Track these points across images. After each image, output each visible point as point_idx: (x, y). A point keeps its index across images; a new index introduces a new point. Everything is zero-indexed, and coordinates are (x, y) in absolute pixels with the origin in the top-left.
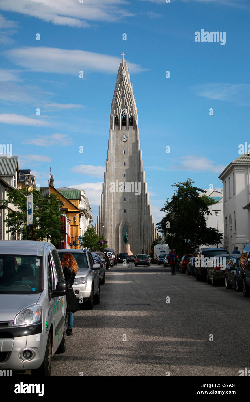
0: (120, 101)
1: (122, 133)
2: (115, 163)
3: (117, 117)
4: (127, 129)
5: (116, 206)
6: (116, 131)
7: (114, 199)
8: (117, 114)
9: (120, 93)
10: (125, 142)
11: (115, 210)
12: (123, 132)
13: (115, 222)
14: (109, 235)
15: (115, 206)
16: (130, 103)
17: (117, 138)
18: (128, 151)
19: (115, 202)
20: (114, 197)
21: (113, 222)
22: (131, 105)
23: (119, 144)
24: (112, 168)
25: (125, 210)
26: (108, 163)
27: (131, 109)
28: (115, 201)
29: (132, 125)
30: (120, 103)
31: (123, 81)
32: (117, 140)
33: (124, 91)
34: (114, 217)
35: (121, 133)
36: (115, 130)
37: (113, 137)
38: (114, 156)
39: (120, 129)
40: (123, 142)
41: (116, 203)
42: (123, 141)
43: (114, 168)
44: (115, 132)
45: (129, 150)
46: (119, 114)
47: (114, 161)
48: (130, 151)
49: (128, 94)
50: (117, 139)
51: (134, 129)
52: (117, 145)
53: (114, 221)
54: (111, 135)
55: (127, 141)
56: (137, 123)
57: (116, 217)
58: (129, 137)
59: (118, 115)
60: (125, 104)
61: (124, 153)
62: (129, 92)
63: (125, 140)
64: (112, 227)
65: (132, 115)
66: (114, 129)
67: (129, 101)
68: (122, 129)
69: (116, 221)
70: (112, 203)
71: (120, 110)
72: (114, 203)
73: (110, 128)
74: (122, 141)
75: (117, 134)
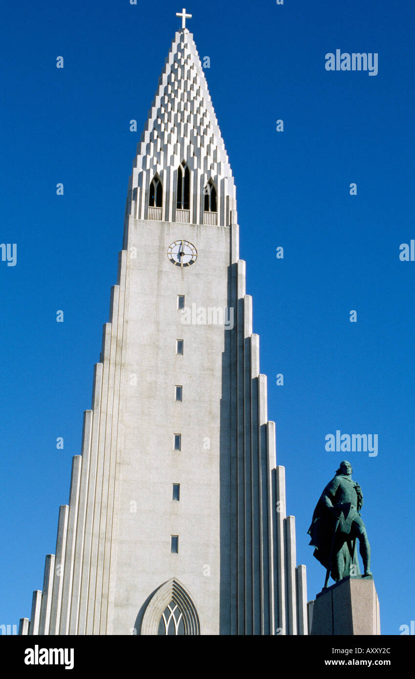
0: (172, 131)
4: (195, 222)
27: (211, 159)
29: (214, 210)
30: (169, 135)
33: (186, 105)
46: (167, 168)
51: (222, 226)
59: (162, 172)
65: (216, 177)
71: (172, 158)
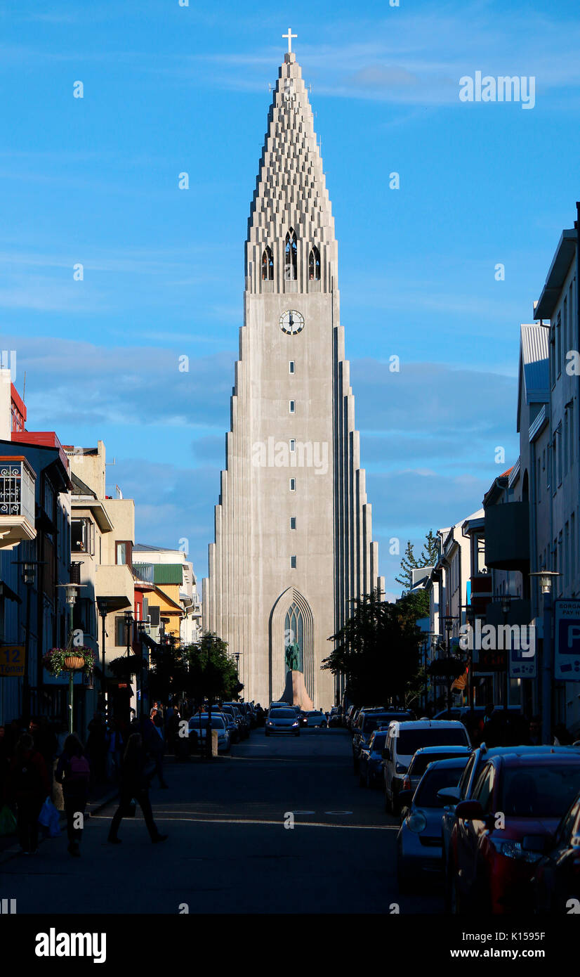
0: (280, 197)
1: (285, 303)
2: (262, 403)
3: (269, 250)
4: (302, 292)
5: (263, 546)
6: (267, 296)
7: (256, 520)
8: (271, 239)
9: (280, 170)
10: (295, 333)
11: (260, 559)
12: (290, 299)
13: (261, 596)
14: (241, 640)
15: (261, 545)
16: (311, 205)
17: (267, 319)
18: (303, 363)
19: (260, 532)
20: (256, 515)
21: (253, 596)
22: (317, 210)
23: (274, 342)
24: (252, 419)
25: (294, 560)
26: (239, 404)
27: (314, 224)
28: (260, 528)
29: (319, 277)
30: (278, 202)
31: (288, 127)
32: (266, 328)
33: (292, 162)
34: (257, 581)
35: (282, 305)
36: (263, 293)
37: (256, 316)
38: (259, 381)
39: (278, 292)
40: (289, 333)
41: (264, 535)
42: (288, 328)
43: (260, 419)
44: (262, 301)
45: (306, 361)
46: (277, 240)
47: (257, 398)
48: (310, 363)
49: (305, 174)
50: (268, 324)
51: (325, 291)
52: (268, 345)
53: (257, 594)
54: (249, 310)
55: (300, 330)
56: (335, 272)
57: (264, 581)
58: (308, 317)
59: (272, 244)
60: (299, 206)
61: (292, 371)
62: (307, 165)
63: (295, 327)
64: (249, 613)
65: (319, 244)
66: (260, 292)
67: (309, 196)
68: (284, 292)
69: (264, 594)
70: (249, 534)
71: (281, 226)
72: (257, 536)
73: (246, 288)
74: (284, 330)
75: (268, 306)
